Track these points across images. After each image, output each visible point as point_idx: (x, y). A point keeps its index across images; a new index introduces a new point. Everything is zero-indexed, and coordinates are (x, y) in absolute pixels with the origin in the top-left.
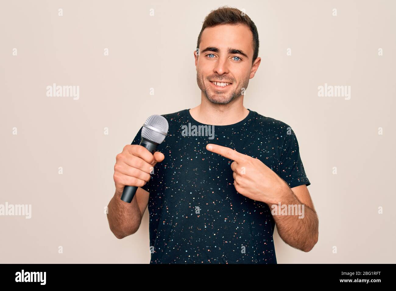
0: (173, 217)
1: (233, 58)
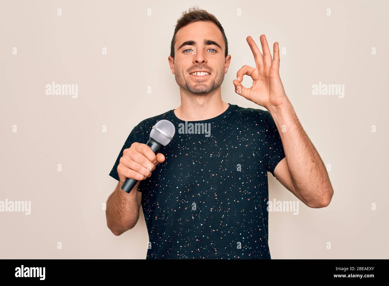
0: (164, 211)
1: (209, 51)
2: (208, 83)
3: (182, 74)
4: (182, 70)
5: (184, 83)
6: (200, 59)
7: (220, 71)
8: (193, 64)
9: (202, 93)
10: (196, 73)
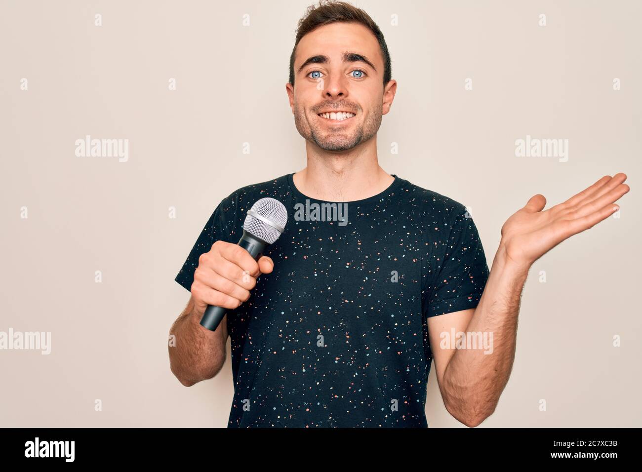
0: (259, 350)
1: (352, 74)
2: (351, 133)
3: (303, 115)
4: (304, 108)
5: (309, 131)
6: (334, 90)
7: (372, 109)
8: (323, 99)
9: (338, 149)
10: (328, 115)
